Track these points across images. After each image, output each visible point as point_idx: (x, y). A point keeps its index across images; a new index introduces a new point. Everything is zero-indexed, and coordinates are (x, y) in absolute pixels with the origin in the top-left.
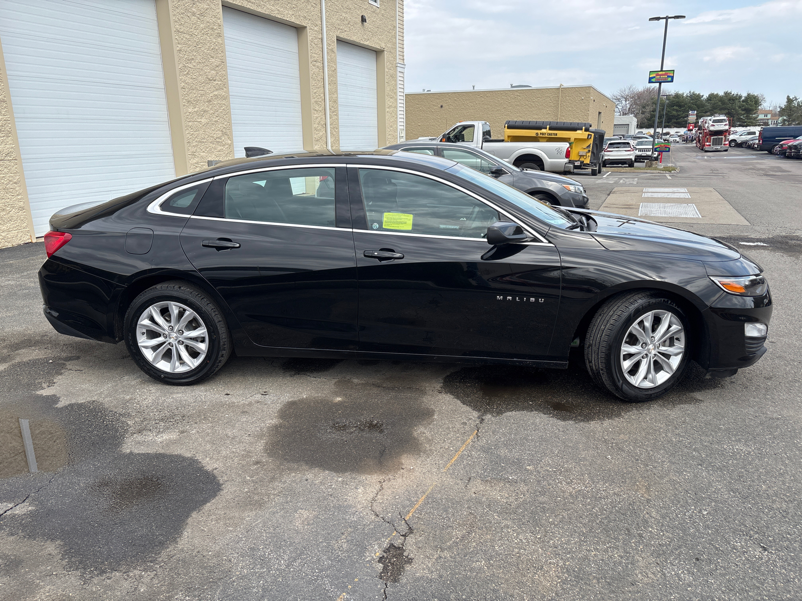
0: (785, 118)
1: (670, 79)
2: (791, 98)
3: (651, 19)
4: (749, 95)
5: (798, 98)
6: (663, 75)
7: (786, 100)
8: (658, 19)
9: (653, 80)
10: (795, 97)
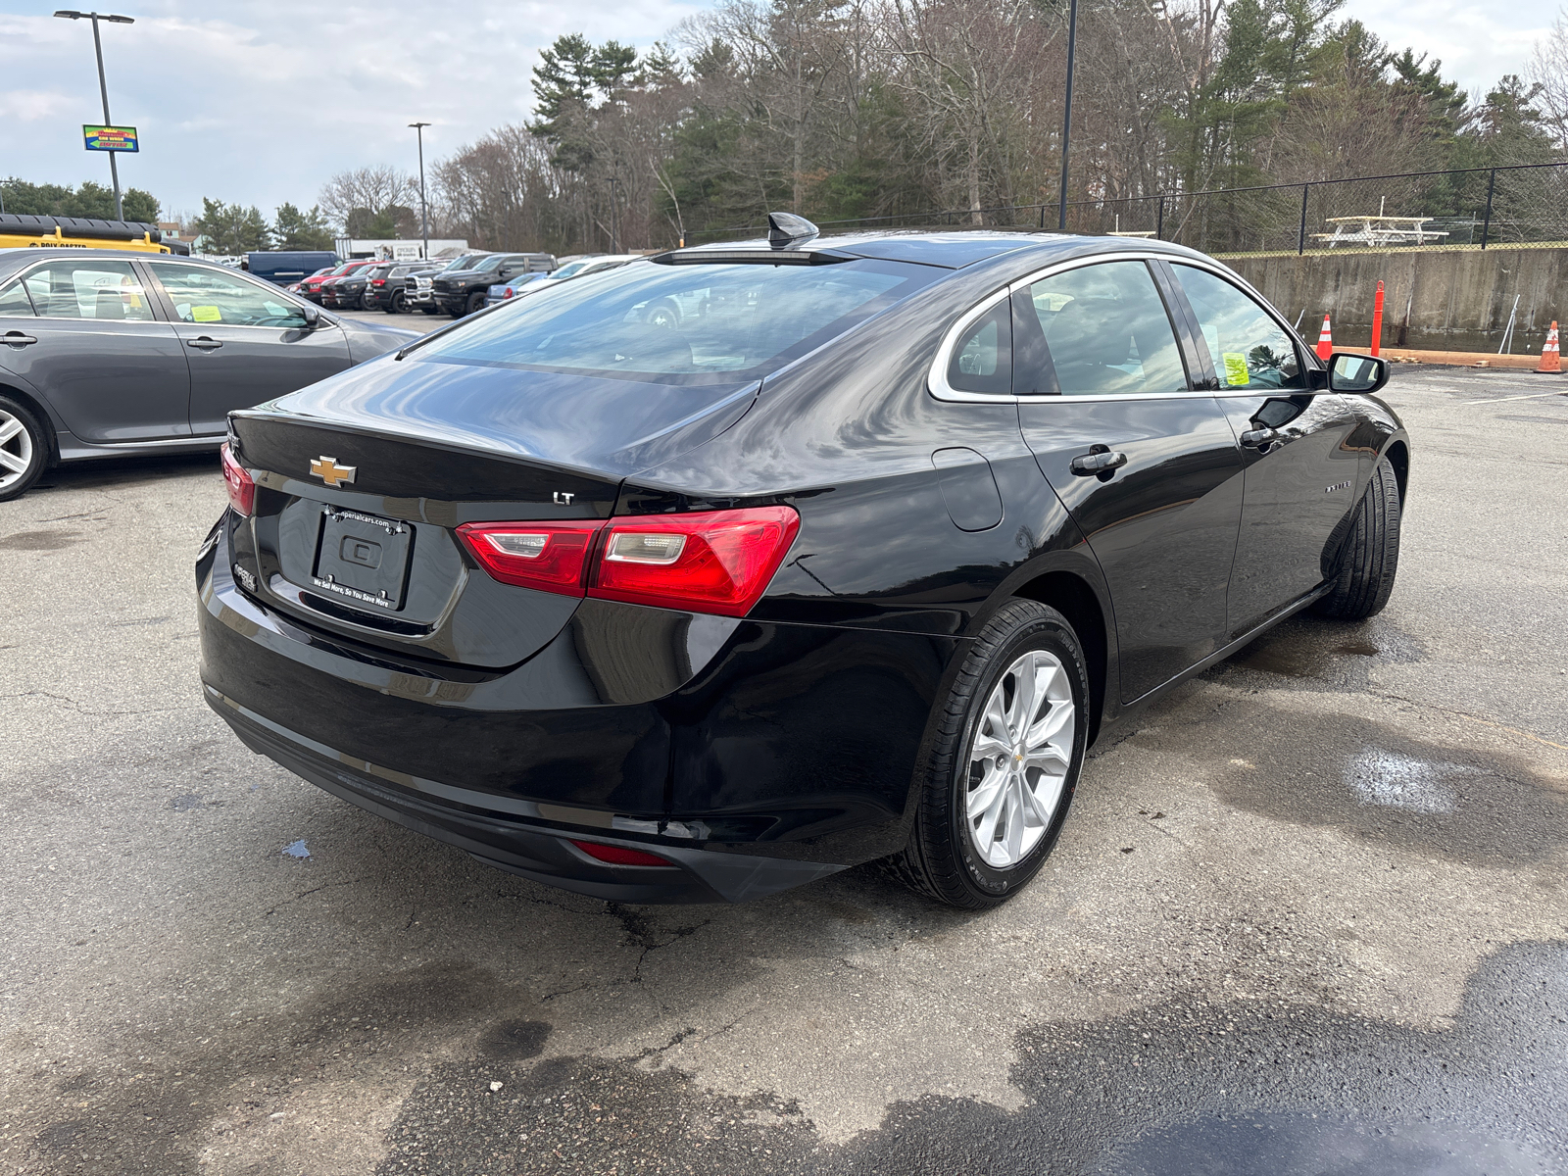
0: (210, 239)
1: (130, 145)
2: (211, 202)
3: (59, 14)
4: (132, 192)
5: (222, 203)
6: (114, 135)
7: (204, 206)
8: (75, 15)
9: (96, 144)
10: (218, 201)
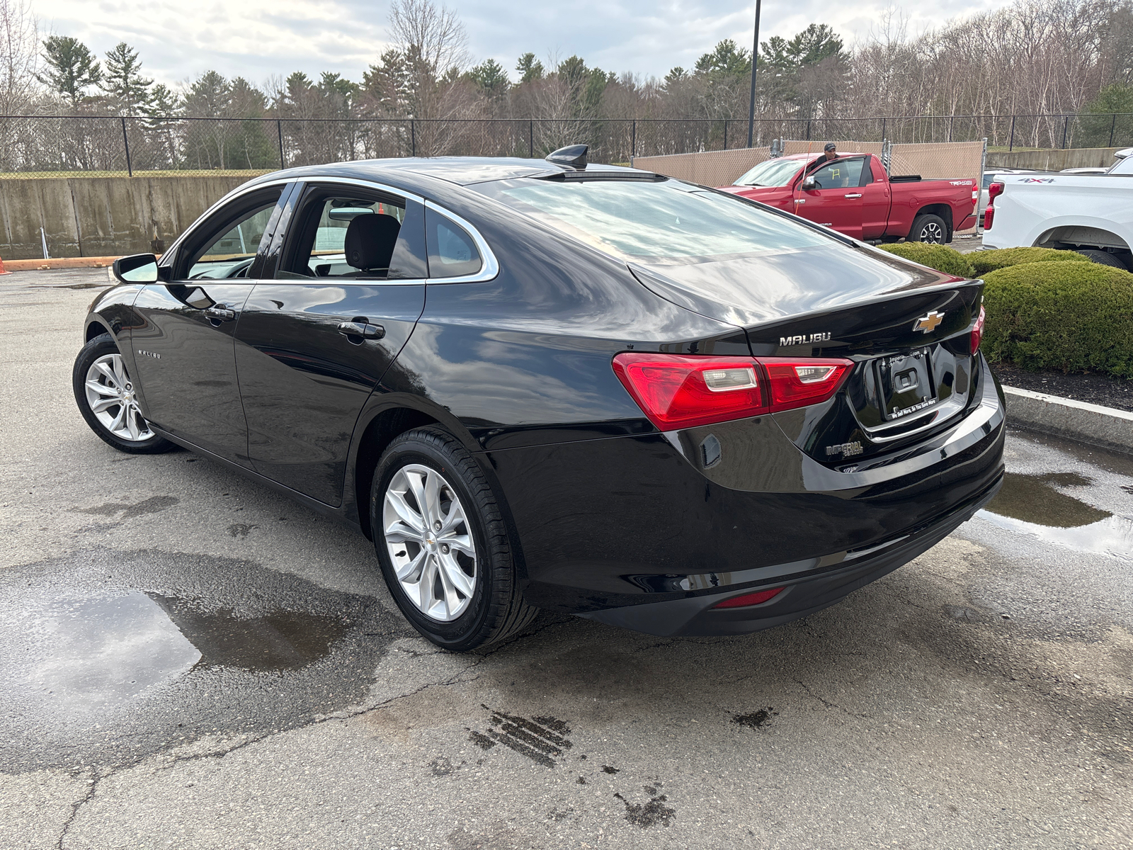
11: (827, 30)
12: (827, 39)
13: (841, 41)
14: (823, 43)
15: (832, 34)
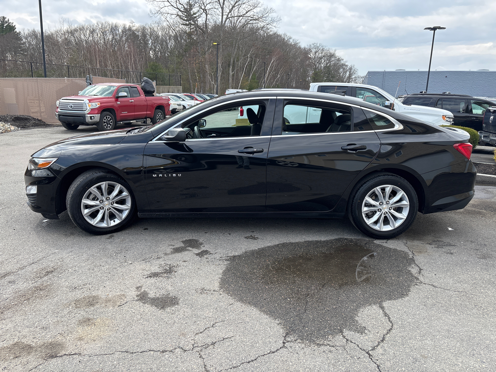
11: (6, 20)
12: (7, 24)
13: (15, 26)
14: (5, 25)
15: (9, 22)
